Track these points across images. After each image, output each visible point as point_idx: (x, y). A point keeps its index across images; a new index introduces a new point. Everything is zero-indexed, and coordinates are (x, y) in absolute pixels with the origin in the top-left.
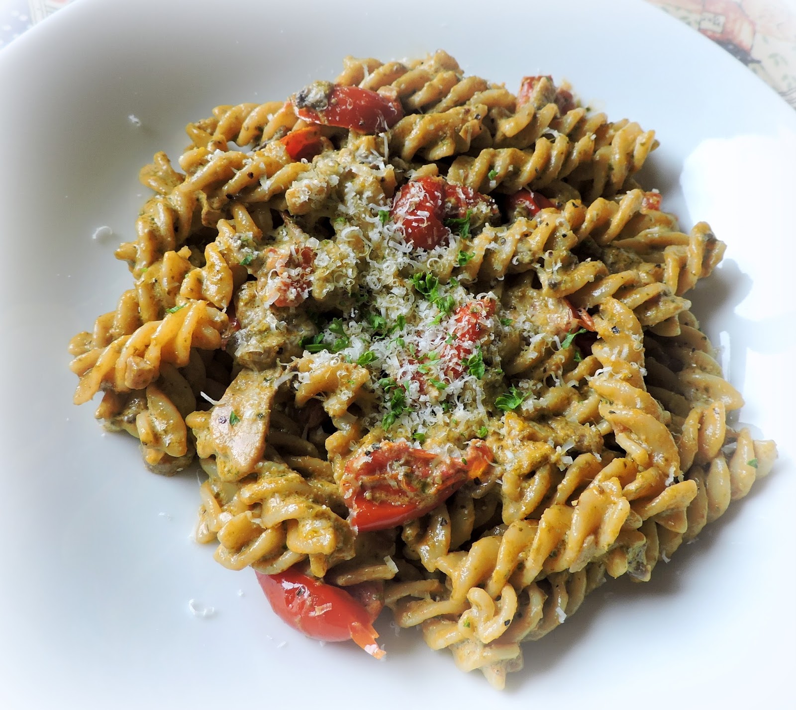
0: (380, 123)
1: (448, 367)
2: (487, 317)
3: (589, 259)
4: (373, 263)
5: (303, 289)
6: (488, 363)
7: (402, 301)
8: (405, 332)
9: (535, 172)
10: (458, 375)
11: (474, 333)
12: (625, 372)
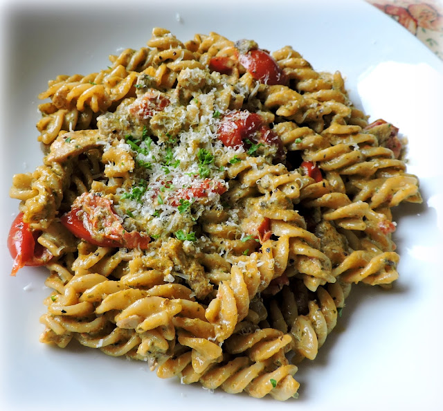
0: (264, 78)
1: (173, 198)
2: (212, 191)
3: (297, 211)
4: (191, 129)
5: (147, 114)
6: (193, 212)
7: (186, 156)
8: (175, 170)
9: (323, 156)
10: (174, 205)
11: (199, 193)
12: (249, 273)
